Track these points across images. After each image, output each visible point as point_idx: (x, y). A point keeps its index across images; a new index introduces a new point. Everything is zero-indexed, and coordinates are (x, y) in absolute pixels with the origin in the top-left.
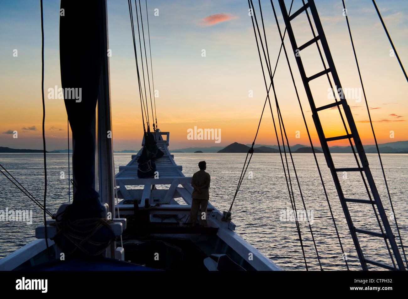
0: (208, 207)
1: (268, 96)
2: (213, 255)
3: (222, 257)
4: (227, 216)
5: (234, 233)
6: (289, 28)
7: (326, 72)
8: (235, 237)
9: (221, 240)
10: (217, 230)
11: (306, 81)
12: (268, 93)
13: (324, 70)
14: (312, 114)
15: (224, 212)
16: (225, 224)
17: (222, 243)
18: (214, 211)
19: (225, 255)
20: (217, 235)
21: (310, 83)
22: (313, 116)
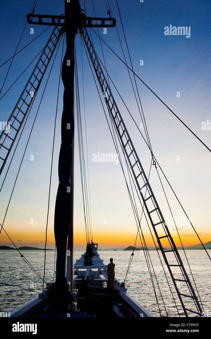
1: (138, 230)
2: (117, 304)
3: (121, 305)
4: (123, 285)
5: (126, 293)
8: (127, 295)
9: (120, 296)
10: (119, 291)
11: (154, 226)
13: (160, 222)
15: (122, 283)
16: (122, 288)
17: (121, 298)
18: (117, 282)
19: (122, 304)
20: (119, 294)
21: (155, 227)
22: (157, 241)
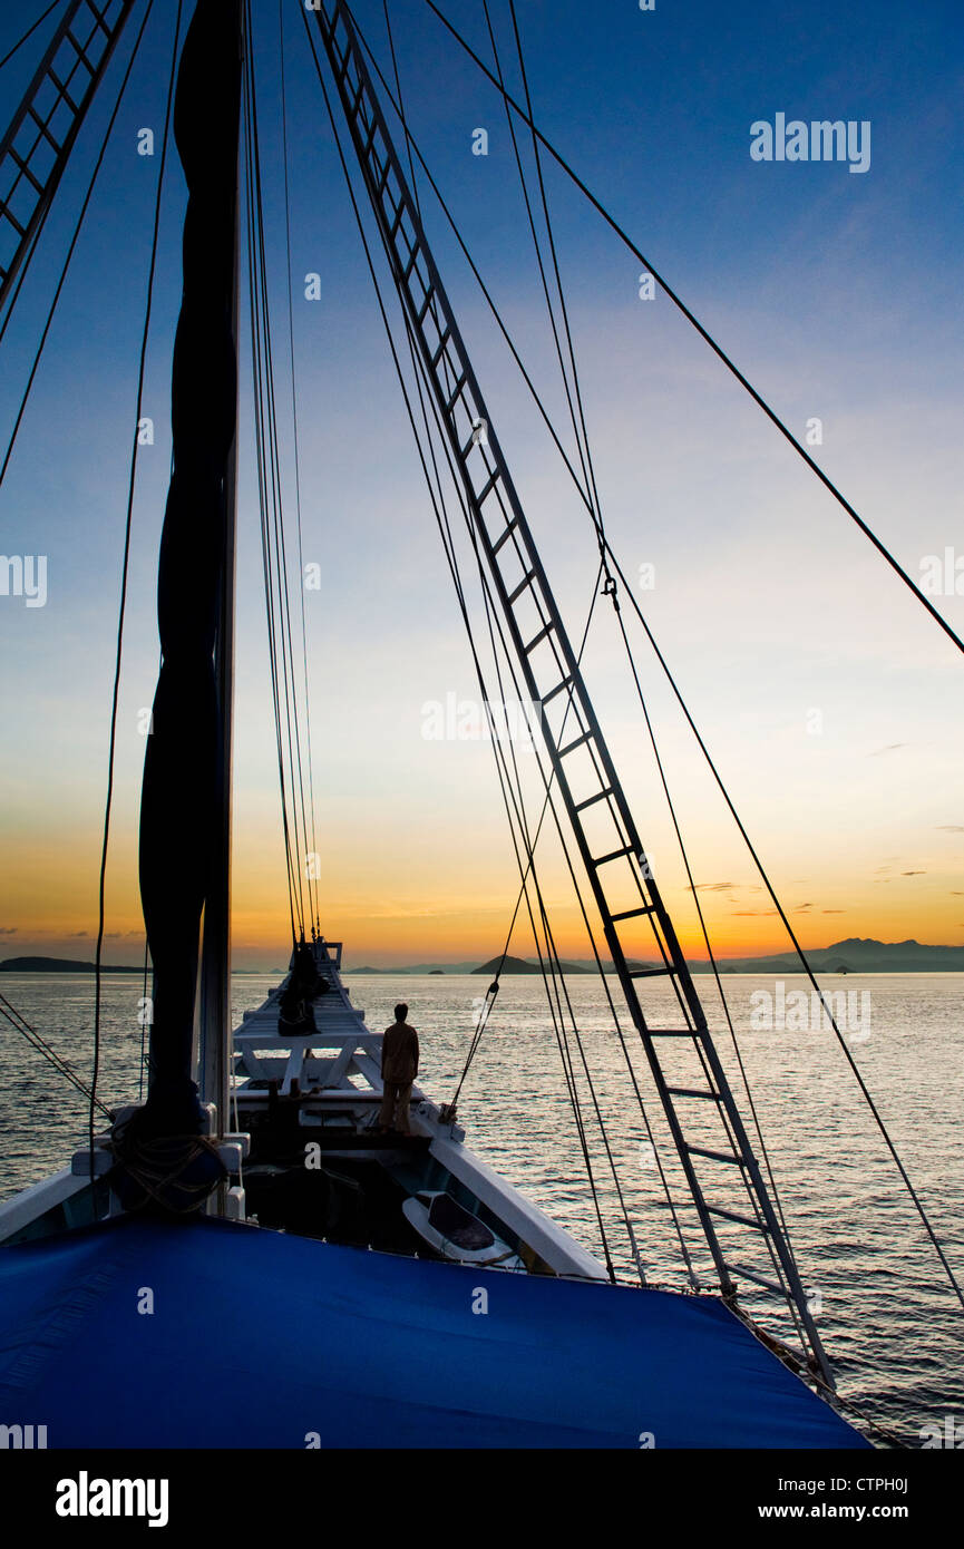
0: (413, 1095)
1: (524, 886)
2: (421, 1192)
3: (437, 1199)
4: (448, 1114)
5: (461, 1147)
6: (558, 770)
7: (625, 851)
8: (463, 1155)
9: (436, 1161)
10: (428, 1141)
11: (591, 865)
12: (524, 881)
13: (622, 847)
14: (603, 926)
15: (444, 1106)
16: (445, 1129)
17: (440, 1167)
18: (424, 1103)
19: (443, 1193)
20: (429, 1153)
21: (599, 869)
22: (605, 930)
